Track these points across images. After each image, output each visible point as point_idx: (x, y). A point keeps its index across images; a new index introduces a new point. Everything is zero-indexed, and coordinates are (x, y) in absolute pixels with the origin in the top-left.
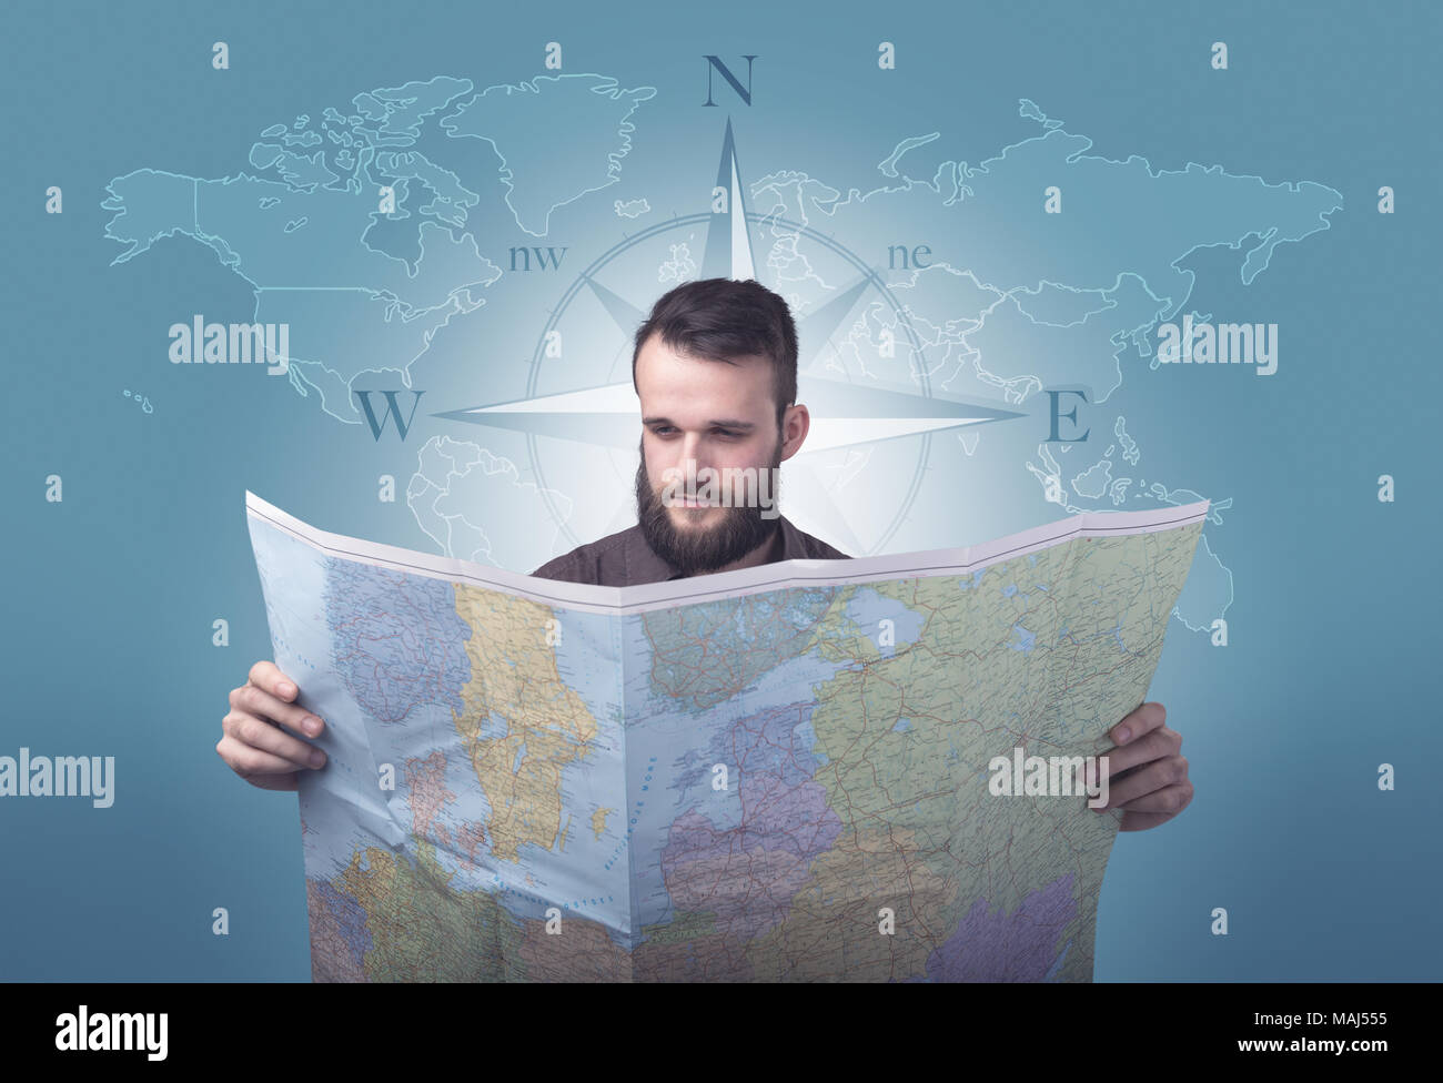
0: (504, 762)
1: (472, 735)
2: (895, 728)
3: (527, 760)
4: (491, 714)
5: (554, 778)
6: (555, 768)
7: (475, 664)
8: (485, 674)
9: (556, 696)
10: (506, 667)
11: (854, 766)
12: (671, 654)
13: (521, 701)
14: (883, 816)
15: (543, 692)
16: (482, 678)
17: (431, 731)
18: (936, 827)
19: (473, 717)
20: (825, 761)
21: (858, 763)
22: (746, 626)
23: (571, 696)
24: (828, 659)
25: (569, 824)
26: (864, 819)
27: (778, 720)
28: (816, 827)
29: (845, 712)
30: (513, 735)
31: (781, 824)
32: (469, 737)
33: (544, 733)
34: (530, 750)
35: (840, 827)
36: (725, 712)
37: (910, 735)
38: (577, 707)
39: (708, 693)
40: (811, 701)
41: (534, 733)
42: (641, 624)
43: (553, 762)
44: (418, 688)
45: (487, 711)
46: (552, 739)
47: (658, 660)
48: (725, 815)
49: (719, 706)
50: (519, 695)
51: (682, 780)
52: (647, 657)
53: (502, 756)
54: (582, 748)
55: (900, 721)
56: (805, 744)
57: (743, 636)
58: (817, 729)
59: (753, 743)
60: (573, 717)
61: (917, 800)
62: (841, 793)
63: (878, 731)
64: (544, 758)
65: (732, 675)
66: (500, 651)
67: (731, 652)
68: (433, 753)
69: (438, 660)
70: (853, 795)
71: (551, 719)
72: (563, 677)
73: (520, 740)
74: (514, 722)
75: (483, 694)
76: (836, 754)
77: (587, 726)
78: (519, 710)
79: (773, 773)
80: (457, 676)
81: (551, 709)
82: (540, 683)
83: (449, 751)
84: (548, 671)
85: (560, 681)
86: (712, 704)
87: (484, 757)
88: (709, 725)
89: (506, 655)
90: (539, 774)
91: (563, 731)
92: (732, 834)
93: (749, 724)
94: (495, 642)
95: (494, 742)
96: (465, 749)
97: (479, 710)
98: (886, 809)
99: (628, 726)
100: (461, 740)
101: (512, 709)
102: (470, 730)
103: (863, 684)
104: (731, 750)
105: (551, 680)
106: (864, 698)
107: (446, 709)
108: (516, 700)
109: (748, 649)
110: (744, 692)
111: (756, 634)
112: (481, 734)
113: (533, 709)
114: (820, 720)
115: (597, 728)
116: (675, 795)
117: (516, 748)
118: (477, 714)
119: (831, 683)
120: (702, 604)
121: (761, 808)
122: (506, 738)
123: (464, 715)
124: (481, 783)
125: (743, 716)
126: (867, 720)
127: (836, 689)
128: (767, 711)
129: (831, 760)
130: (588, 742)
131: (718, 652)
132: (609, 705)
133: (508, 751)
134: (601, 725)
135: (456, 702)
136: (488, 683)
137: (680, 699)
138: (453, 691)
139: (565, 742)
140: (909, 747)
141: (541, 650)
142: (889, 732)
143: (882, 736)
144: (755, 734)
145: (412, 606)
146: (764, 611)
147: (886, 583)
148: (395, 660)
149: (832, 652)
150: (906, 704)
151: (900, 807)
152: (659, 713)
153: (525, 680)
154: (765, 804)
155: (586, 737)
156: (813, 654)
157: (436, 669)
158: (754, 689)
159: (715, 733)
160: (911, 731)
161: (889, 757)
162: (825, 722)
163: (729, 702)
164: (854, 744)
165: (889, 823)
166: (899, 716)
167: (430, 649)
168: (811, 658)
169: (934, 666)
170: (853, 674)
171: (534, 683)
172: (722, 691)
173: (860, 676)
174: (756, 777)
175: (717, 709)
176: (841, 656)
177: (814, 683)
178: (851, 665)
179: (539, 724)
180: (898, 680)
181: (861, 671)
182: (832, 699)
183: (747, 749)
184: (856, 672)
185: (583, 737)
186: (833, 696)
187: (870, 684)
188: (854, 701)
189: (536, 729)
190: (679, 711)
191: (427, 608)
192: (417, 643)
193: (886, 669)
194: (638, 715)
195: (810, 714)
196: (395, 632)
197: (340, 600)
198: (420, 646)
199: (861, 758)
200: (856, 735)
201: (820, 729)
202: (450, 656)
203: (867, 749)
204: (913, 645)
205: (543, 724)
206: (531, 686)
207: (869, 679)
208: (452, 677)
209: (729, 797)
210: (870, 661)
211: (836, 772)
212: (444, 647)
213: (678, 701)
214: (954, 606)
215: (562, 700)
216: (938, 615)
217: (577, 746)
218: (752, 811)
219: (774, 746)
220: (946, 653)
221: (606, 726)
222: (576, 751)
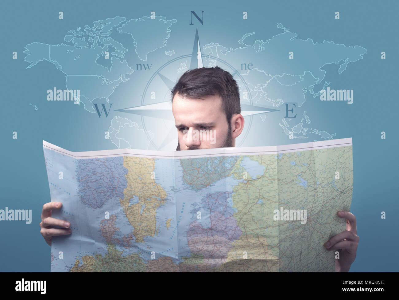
0: (138, 212)
2: (258, 202)
3: (145, 209)
4: (134, 196)
6: (155, 210)
7: (129, 182)
10: (139, 180)
13: (143, 191)
14: (255, 231)
15: (150, 186)
16: (131, 185)
17: (111, 208)
18: (274, 238)
20: (237, 211)
21: (247, 213)
22: (211, 166)
23: (159, 186)
24: (236, 179)
26: (249, 231)
27: (221, 196)
28: (234, 231)
29: (242, 196)
30: (141, 202)
31: (223, 229)
32: (126, 206)
33: (151, 199)
34: (146, 206)
35: (242, 233)
36: (205, 191)
37: (263, 205)
38: (160, 189)
39: (200, 185)
40: (231, 191)
41: (148, 200)
42: (180, 162)
43: (154, 208)
44: (108, 194)
45: (132, 196)
46: (153, 200)
47: (185, 173)
48: (206, 224)
50: (143, 189)
51: (192, 211)
52: (182, 172)
53: (137, 210)
54: (163, 202)
55: (260, 200)
56: (230, 205)
57: (210, 169)
59: (214, 202)
60: (159, 193)
61: (266, 227)
62: (242, 222)
63: (253, 203)
64: (151, 207)
65: (207, 180)
66: (137, 175)
67: (206, 173)
68: (112, 216)
70: (246, 223)
71: (153, 195)
72: (156, 181)
73: (143, 203)
74: (141, 198)
75: (131, 191)
76: (240, 209)
77: (164, 195)
79: (220, 213)
81: (153, 192)
83: (118, 213)
84: (151, 180)
85: (155, 183)
86: (201, 188)
88: (200, 195)
89: (139, 177)
91: (156, 197)
92: (208, 230)
93: (213, 196)
95: (134, 206)
98: (256, 229)
99: (176, 192)
101: (140, 193)
102: (126, 204)
103: (247, 187)
104: (207, 204)
105: (152, 183)
106: (248, 192)
107: (118, 199)
108: (141, 190)
109: (212, 173)
110: (211, 186)
111: (214, 169)
112: (130, 204)
114: (235, 197)
115: (166, 194)
116: (191, 215)
117: (142, 206)
118: (129, 198)
119: (238, 186)
120: (198, 158)
122: (138, 203)
123: (124, 199)
124: (129, 221)
125: (211, 193)
126: (249, 199)
127: (239, 188)
128: (218, 193)
129: (239, 211)
130: (164, 199)
131: (202, 172)
132: (170, 187)
133: (139, 208)
134: (168, 193)
135: (121, 196)
136: (133, 187)
137: (192, 185)
138: (121, 192)
139: (157, 201)
140: (263, 209)
141: (149, 173)
142: (256, 204)
143: (254, 204)
144: (215, 200)
145: (108, 168)
146: (217, 162)
147: (253, 156)
148: (100, 187)
149: (237, 176)
150: (261, 195)
151: (261, 229)
152: (185, 189)
153: (144, 184)
154: (218, 222)
155: (164, 198)
156: (232, 177)
157: (115, 187)
158: (214, 185)
159: (203, 197)
160: (263, 204)
161: (257, 212)
162: (236, 198)
163: (206, 188)
164: (245, 207)
165: (258, 234)
166: (259, 198)
167: (113, 181)
168: (231, 178)
169: (269, 183)
170: (244, 184)
171: (147, 184)
172: (204, 185)
173: (246, 185)
174: (215, 213)
175: (203, 190)
176: (240, 178)
177: (232, 186)
178: (243, 181)
179: (149, 196)
180: (258, 187)
181: (246, 183)
182: (238, 191)
183: (212, 204)
184: (245, 183)
185: (163, 198)
186: (238, 190)
187: (249, 187)
188: (245, 193)
189: (148, 198)
190: (191, 189)
191: (113, 168)
192: (109, 180)
193: (254, 183)
194: (179, 189)
195: (232, 195)
196: (101, 178)
197: (81, 172)
198: (109, 181)
199: (248, 211)
200: (246, 204)
201: (234, 200)
202: (120, 181)
203: (249, 209)
204: (262, 176)
205: (150, 196)
206: (146, 185)
207: (249, 186)
208: (121, 187)
209: (207, 218)
210: (249, 180)
211: (240, 215)
212: (118, 179)
213: (191, 186)
214: (274, 164)
215: (156, 188)
216: (269, 167)
217: (161, 201)
218: (214, 223)
219: (221, 204)
220: (272, 179)
221: (169, 193)
222: (161, 203)
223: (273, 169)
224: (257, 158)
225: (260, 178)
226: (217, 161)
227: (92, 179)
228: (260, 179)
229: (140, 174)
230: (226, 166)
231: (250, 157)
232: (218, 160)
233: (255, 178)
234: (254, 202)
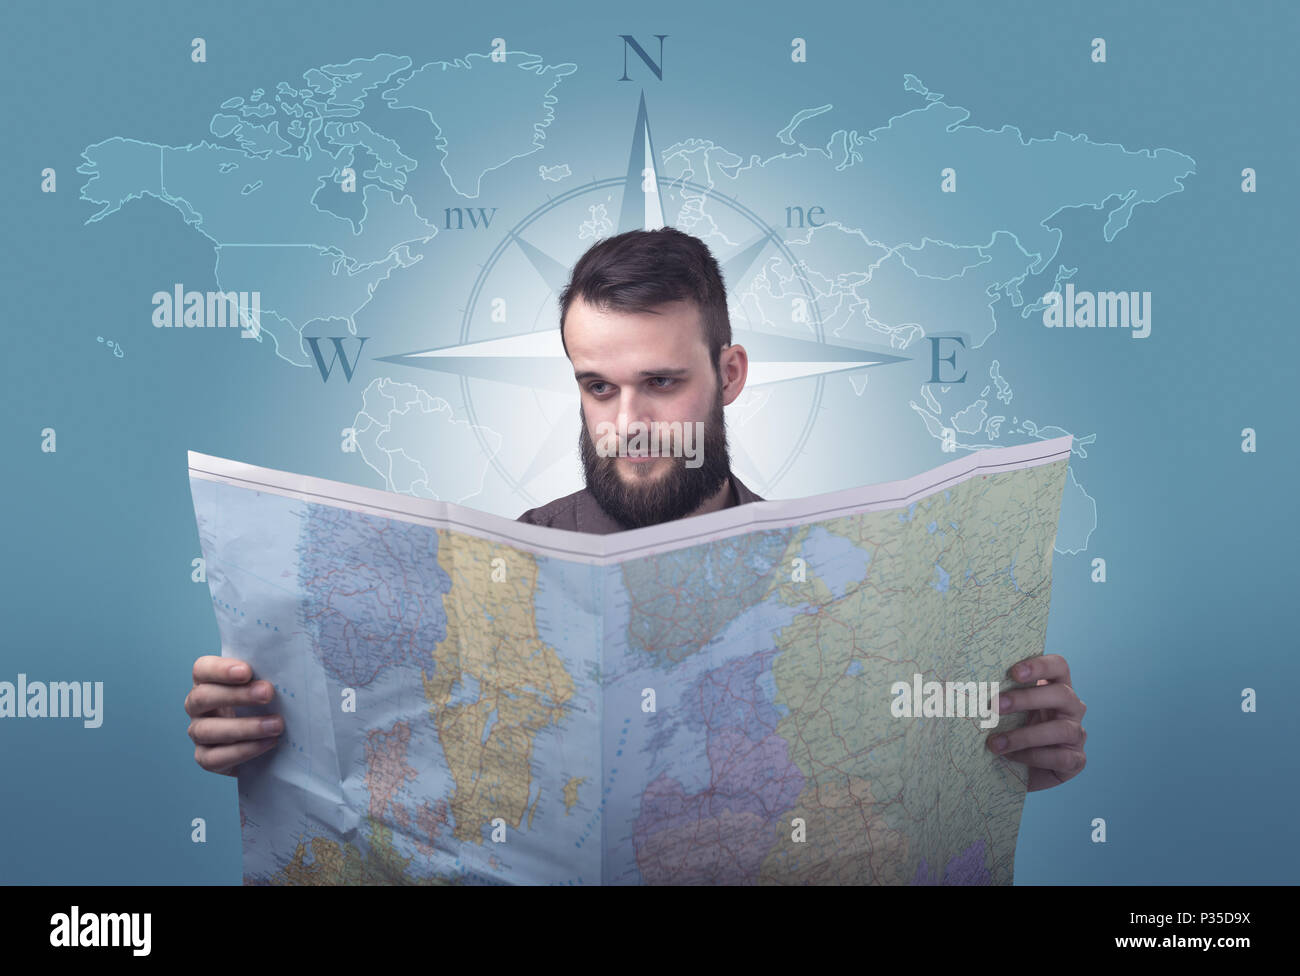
0: (473, 732)
1: (441, 701)
2: (849, 672)
3: (497, 727)
4: (464, 676)
5: (525, 747)
6: (527, 735)
7: (451, 621)
8: (461, 631)
9: (533, 655)
10: (483, 622)
11: (812, 716)
12: (647, 605)
13: (496, 661)
14: (841, 767)
15: (518, 649)
16: (457, 636)
17: (397, 698)
18: (890, 776)
19: (444, 681)
20: (786, 712)
21: (817, 711)
22: (714, 573)
23: (549, 653)
24: (786, 604)
25: (538, 798)
26: (824, 772)
27: (742, 671)
28: (780, 783)
29: (803, 658)
30: (485, 699)
31: (747, 783)
32: (438, 704)
33: (518, 696)
34: (501, 716)
35: (803, 782)
36: (695, 666)
37: (861, 678)
38: (554, 666)
39: (680, 646)
40: (771, 648)
41: (507, 696)
42: (619, 574)
43: (525, 728)
44: (388, 648)
45: (459, 673)
46: (526, 702)
47: (636, 613)
48: (696, 777)
49: (691, 659)
50: (495, 654)
51: (652, 742)
52: (626, 609)
53: (471, 724)
54: (557, 711)
55: (853, 664)
56: (767, 695)
57: (711, 583)
58: (778, 678)
59: (720, 696)
60: (549, 677)
61: (871, 748)
62: (801, 745)
63: (834, 675)
64: (517, 725)
65: (702, 625)
66: (479, 604)
67: (701, 600)
68: (398, 724)
69: (412, 616)
70: (813, 747)
71: (527, 680)
72: (541, 632)
73: (492, 704)
74: (487, 684)
75: (457, 654)
76: (796, 703)
77: (563, 687)
78: (493, 671)
79: (738, 729)
80: (430, 633)
81: (527, 669)
82: (517, 639)
83: (415, 720)
84: (526, 626)
85: (538, 637)
86: (683, 657)
87: (451, 727)
88: (680, 680)
89: (485, 609)
90: (508, 742)
91: (538, 692)
92: (702, 797)
93: (715, 676)
94: (474, 597)
95: (464, 709)
96: (432, 717)
97: (450, 672)
98: (844, 759)
99: (605, 685)
100: (428, 707)
101: (485, 669)
102: (439, 696)
103: (818, 627)
104: (699, 706)
105: (529, 637)
106: (820, 643)
107: (417, 672)
108: (490, 659)
109: (716, 597)
110: (712, 642)
111: (723, 581)
112: (451, 700)
113: (508, 669)
114: (780, 669)
115: (574, 688)
116: (647, 759)
117: (487, 714)
118: (449, 677)
119: (791, 629)
120: (676, 551)
121: (728, 767)
122: (476, 703)
123: (436, 677)
124: (446, 756)
125: (711, 668)
126: (823, 664)
127: (793, 636)
128: (731, 662)
129: (792, 710)
130: (564, 704)
131: (689, 601)
132: (587, 662)
133: (478, 718)
134: (578, 685)
135: (427, 663)
136: (463, 641)
137: (654, 653)
138: (425, 651)
139: (540, 704)
140: (861, 692)
141: (521, 602)
142: (843, 676)
143: (837, 681)
144: (721, 688)
145: (392, 556)
146: (729, 557)
147: (835, 521)
148: (367, 617)
149: (790, 596)
150: (857, 645)
151: (856, 757)
152: (634, 670)
153: (502, 637)
154: (732, 762)
155: (562, 698)
156: (773, 599)
157: (409, 627)
158: (720, 639)
159: (685, 688)
160: (863, 674)
161: (844, 703)
162: (784, 670)
163: (699, 653)
164: (811, 692)
165: (847, 775)
166: (851, 659)
167: (406, 604)
168: (771, 604)
169: (880, 604)
170: (809, 618)
171: (511, 640)
172: (693, 643)
173: (815, 619)
174: (723, 734)
175: (688, 662)
176: (798, 599)
177: (773, 631)
178: (807, 608)
179: (513, 685)
180: (849, 621)
181: (816, 614)
182: (790, 646)
183: (714, 704)
184: (812, 615)
185: (558, 699)
186: (792, 641)
187: (825, 627)
188: (811, 646)
189: (510, 690)
190: (652, 667)
191: (407, 558)
192: (392, 598)
193: (838, 610)
194: (615, 673)
195: (771, 663)
196: (371, 586)
197: (317, 551)
198: (395, 601)
199: (819, 707)
200: (814, 682)
201: (780, 678)
202: (426, 612)
203: (824, 696)
204: (861, 583)
205: (517, 685)
206: (507, 643)
207: (824, 622)
208: (426, 635)
209: (698, 757)
210: (824, 603)
211: (796, 723)
212: (421, 602)
213: (652, 656)
214: (895, 540)
215: (539, 658)
216: (881, 551)
217: (552, 708)
218: (720, 771)
219: (738, 699)
220: (890, 589)
221: (582, 686)
222: (550, 714)
223: (892, 557)
224: (848, 527)
225: (856, 591)
226: (732, 551)
227: (344, 582)
228: (855, 594)
229: (488, 599)
230: (756, 565)
231: (829, 525)
232: (734, 549)
233: (839, 592)
234: (838, 674)
